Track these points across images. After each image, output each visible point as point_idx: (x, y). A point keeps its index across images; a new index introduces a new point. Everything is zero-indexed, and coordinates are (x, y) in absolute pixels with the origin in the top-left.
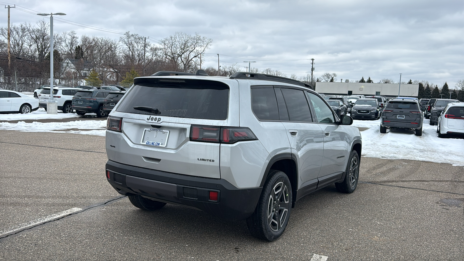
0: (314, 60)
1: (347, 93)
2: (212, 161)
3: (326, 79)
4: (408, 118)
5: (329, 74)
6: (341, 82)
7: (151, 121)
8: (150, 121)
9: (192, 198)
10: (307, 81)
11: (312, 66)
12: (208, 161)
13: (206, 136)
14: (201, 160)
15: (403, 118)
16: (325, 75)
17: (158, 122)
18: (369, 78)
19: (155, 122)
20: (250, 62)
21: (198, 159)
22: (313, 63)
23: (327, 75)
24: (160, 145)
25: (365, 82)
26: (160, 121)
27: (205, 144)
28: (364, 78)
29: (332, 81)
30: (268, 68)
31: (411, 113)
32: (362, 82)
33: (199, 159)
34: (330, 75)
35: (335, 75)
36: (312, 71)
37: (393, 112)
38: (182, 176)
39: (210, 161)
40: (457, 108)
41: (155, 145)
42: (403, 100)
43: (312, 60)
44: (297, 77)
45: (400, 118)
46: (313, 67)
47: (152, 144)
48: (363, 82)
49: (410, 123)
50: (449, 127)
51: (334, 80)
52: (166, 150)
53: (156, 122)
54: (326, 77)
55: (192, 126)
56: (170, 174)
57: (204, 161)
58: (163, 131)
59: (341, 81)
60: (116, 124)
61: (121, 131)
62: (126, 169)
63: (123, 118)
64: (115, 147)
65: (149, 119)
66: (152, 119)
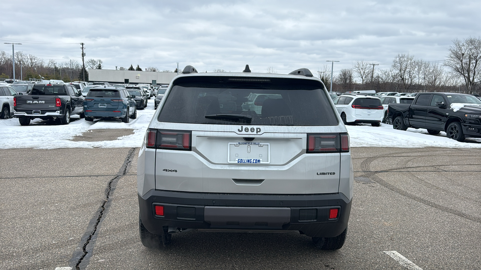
0: (84, 45)
1: (124, 81)
2: (333, 174)
3: (91, 66)
5: (93, 60)
6: (116, 70)
7: (246, 133)
8: (243, 132)
9: (309, 221)
10: (70, 67)
11: (82, 51)
12: (328, 174)
13: (323, 146)
14: (320, 174)
16: (89, 61)
17: (257, 133)
18: (138, 66)
19: (253, 133)
20: (13, 44)
21: (317, 174)
22: (83, 48)
23: (92, 61)
24: (261, 162)
25: (134, 70)
26: (260, 131)
27: (325, 155)
28: (133, 66)
29: (100, 67)
30: (19, 51)
32: (131, 70)
33: (319, 174)
34: (95, 61)
35: (100, 61)
36: (83, 57)
38: (295, 196)
39: (331, 174)
41: (253, 162)
43: (82, 45)
44: (56, 62)
46: (84, 53)
47: (249, 161)
48: (133, 70)
51: (102, 67)
52: (268, 167)
53: (255, 133)
54: (91, 63)
55: (308, 135)
56: (278, 196)
57: (325, 174)
58: (260, 143)
59: (116, 68)
60: (174, 139)
61: (190, 149)
62: (204, 198)
63: (192, 131)
64: (176, 171)
65: (240, 130)
66: (246, 130)
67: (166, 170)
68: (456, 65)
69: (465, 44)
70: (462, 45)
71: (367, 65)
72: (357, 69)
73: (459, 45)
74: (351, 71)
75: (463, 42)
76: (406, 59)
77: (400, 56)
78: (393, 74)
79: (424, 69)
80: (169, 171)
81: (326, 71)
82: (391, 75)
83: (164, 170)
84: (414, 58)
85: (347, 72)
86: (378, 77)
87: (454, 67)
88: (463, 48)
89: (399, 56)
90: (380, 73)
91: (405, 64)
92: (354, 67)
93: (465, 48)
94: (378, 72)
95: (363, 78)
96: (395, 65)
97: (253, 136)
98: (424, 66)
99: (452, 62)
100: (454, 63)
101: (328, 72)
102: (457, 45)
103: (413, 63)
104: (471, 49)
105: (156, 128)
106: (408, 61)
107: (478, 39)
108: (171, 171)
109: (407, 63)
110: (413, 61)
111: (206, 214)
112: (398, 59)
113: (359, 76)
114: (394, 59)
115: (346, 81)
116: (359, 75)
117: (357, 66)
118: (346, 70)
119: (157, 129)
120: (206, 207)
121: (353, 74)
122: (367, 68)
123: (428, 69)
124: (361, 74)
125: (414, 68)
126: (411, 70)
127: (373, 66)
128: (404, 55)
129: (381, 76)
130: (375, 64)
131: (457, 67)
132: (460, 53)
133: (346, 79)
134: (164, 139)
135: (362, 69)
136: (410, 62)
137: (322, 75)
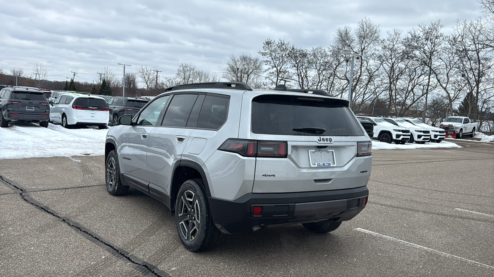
4: (38, 110)
7: (324, 142)
8: (322, 142)
12: (365, 172)
13: (362, 151)
15: (32, 110)
17: (330, 142)
24: (331, 165)
26: (331, 141)
27: (364, 158)
31: (40, 104)
33: (361, 172)
37: (21, 103)
40: (82, 99)
41: (327, 166)
42: (27, 89)
45: (29, 110)
47: (324, 165)
49: (41, 115)
50: (79, 118)
53: (329, 142)
55: (358, 143)
57: (363, 172)
58: (329, 150)
60: (271, 149)
61: (285, 156)
62: (295, 197)
63: (287, 141)
64: (274, 176)
65: (320, 140)
66: (323, 140)
67: (266, 176)
68: (232, 78)
69: (239, 60)
70: (237, 60)
71: (151, 71)
72: (141, 74)
73: (235, 60)
74: (134, 76)
75: (238, 58)
76: (189, 69)
77: (184, 65)
78: (177, 82)
79: (204, 79)
80: (268, 176)
81: (107, 73)
82: (174, 83)
83: (263, 175)
84: (196, 68)
85: (131, 77)
86: (163, 84)
87: (231, 79)
88: (238, 63)
89: (182, 66)
90: (164, 81)
91: (188, 73)
92: (139, 72)
93: (240, 63)
94: (162, 79)
95: (148, 84)
96: (179, 73)
97: (327, 145)
98: (204, 77)
99: (229, 75)
100: (231, 76)
101: (109, 75)
102: (233, 60)
103: (195, 73)
104: (244, 65)
105: (255, 139)
106: (191, 71)
107: (249, 56)
108: (269, 176)
109: (190, 73)
110: (195, 71)
111: (296, 209)
112: (181, 69)
113: (144, 82)
114: (178, 68)
115: (130, 86)
116: (143, 80)
117: (141, 71)
118: (129, 74)
119: (257, 140)
120: (296, 204)
121: (137, 79)
122: (151, 74)
123: (208, 79)
124: (145, 79)
125: (196, 78)
126: (194, 79)
127: (156, 73)
128: (187, 65)
129: (165, 83)
130: (158, 71)
131: (233, 80)
132: (235, 67)
133: (130, 84)
134: (263, 148)
135: (146, 74)
136: (192, 72)
137: (102, 77)
